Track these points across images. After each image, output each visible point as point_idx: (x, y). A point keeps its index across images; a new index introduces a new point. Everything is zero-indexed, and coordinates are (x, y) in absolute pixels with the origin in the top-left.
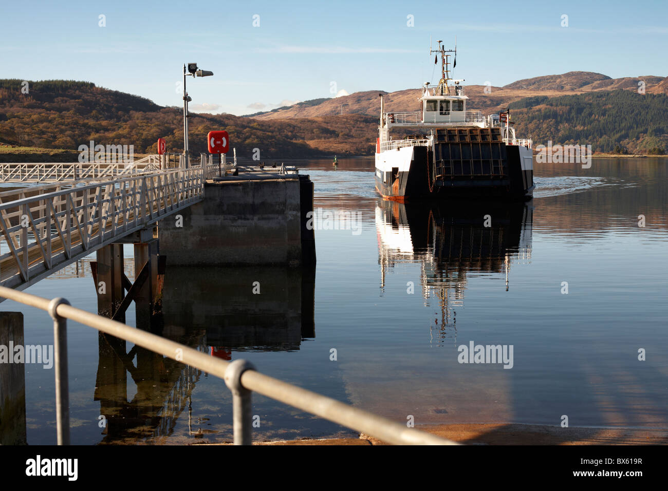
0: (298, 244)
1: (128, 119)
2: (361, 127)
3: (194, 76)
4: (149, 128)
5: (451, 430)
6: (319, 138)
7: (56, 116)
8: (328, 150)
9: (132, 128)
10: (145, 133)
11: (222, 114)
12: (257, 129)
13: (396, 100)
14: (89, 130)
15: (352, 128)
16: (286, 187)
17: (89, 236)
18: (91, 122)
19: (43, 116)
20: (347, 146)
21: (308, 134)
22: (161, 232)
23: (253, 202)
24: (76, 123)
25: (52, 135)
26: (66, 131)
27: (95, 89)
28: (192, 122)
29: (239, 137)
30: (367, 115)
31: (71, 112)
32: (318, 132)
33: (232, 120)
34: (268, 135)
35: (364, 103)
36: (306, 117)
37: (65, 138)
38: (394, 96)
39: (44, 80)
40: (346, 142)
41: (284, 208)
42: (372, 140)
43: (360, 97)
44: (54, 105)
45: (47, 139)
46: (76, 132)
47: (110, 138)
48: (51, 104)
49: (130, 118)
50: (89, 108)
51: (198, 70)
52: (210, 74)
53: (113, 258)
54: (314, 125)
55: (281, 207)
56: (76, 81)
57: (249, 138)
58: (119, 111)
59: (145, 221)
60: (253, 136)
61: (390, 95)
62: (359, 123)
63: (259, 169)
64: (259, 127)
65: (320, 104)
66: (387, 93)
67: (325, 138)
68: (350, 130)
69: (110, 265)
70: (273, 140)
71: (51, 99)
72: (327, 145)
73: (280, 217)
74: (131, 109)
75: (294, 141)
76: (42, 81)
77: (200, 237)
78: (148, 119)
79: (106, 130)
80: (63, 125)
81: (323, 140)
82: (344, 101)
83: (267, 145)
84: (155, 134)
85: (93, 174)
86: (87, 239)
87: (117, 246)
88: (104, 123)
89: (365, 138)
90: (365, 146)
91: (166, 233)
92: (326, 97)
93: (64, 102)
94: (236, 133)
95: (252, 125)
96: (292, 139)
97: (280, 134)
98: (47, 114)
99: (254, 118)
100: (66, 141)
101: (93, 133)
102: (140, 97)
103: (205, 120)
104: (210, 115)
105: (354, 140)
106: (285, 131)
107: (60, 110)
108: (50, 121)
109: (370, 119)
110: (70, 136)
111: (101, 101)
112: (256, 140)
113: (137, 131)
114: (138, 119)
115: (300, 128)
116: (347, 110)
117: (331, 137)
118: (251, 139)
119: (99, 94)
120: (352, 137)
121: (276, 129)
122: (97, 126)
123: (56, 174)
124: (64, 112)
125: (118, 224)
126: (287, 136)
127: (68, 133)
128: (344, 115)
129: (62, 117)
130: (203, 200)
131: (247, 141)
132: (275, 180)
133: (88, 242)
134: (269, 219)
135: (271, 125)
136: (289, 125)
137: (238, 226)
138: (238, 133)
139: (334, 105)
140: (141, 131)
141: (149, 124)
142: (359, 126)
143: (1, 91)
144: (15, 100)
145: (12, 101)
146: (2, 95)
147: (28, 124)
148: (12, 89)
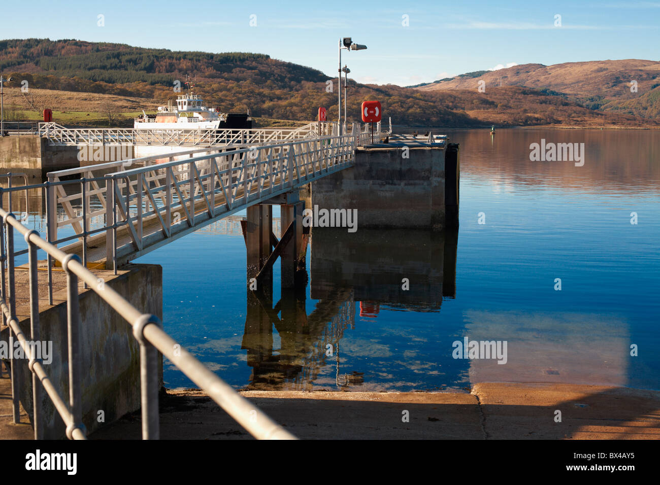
0: (442, 208)
1: (300, 88)
2: (519, 99)
3: (349, 49)
4: (319, 97)
5: (558, 390)
6: (479, 108)
7: (234, 85)
8: (487, 120)
9: (303, 97)
10: (315, 102)
11: (387, 85)
12: (421, 99)
13: (554, 73)
14: (264, 99)
15: (510, 99)
16: (432, 155)
17: (233, 197)
18: (266, 91)
19: (223, 86)
20: (505, 116)
21: (468, 104)
22: (314, 195)
23: (401, 169)
24: (252, 92)
25: (230, 102)
26: (244, 99)
27: (269, 60)
28: (359, 92)
29: (402, 107)
30: (525, 87)
31: (248, 81)
32: (478, 103)
33: (397, 90)
34: (430, 105)
35: (523, 76)
36: (467, 89)
37: (241, 106)
38: (551, 69)
39: (223, 52)
40: (504, 113)
41: (429, 175)
42: (529, 111)
43: (519, 69)
44: (233, 75)
45: (225, 107)
46: (252, 101)
47: (283, 106)
48: (230, 74)
49: (302, 88)
50: (264, 78)
51: (352, 44)
52: (364, 47)
53: (262, 217)
54: (474, 96)
55: (426, 174)
56: (253, 53)
57: (412, 108)
58: (292, 81)
59: (291, 185)
60: (416, 106)
61: (548, 68)
62: (517, 94)
63: (412, 138)
64: (422, 98)
65: (480, 76)
66: (545, 66)
67: (484, 108)
68: (509, 101)
69: (259, 224)
70: (435, 109)
71: (229, 70)
72: (485, 115)
73: (425, 183)
74: (302, 80)
75: (455, 111)
76: (222, 53)
77: (350, 200)
78: (318, 88)
79: (279, 98)
80: (240, 93)
81: (482, 110)
82: (503, 73)
83: (429, 114)
84: (324, 103)
85: (259, 140)
86: (231, 200)
87: (266, 206)
88: (278, 92)
89: (522, 109)
90: (522, 117)
91: (318, 195)
92: (486, 70)
93: (241, 72)
94: (400, 103)
95: (415, 95)
96: (453, 109)
97: (441, 104)
98: (226, 83)
99: (418, 88)
100: (243, 108)
101: (268, 101)
102: (311, 69)
103: (371, 90)
104: (376, 85)
105: (512, 111)
106: (447, 101)
107: (238, 80)
108: (229, 90)
109: (528, 90)
110: (246, 104)
111: (275, 71)
112: (419, 109)
113: (308, 100)
114: (309, 89)
115: (460, 99)
116: (506, 82)
117: (490, 108)
118: (414, 108)
119: (274, 65)
120: (510, 107)
121: (438, 100)
122: (271, 95)
123: (226, 139)
124: (241, 82)
125: (264, 187)
126: (448, 107)
127: (245, 101)
128: (503, 87)
129: (240, 86)
130: (353, 166)
131: (411, 111)
132: (422, 148)
133: (232, 202)
134: (415, 184)
135: (433, 95)
136: (451, 96)
137: (386, 191)
138: (401, 103)
139: (493, 77)
140: (311, 100)
141: (319, 94)
142: (517, 98)
143: (185, 62)
144: (198, 70)
145: (195, 71)
146: (186, 65)
147: (208, 92)
148: (194, 60)
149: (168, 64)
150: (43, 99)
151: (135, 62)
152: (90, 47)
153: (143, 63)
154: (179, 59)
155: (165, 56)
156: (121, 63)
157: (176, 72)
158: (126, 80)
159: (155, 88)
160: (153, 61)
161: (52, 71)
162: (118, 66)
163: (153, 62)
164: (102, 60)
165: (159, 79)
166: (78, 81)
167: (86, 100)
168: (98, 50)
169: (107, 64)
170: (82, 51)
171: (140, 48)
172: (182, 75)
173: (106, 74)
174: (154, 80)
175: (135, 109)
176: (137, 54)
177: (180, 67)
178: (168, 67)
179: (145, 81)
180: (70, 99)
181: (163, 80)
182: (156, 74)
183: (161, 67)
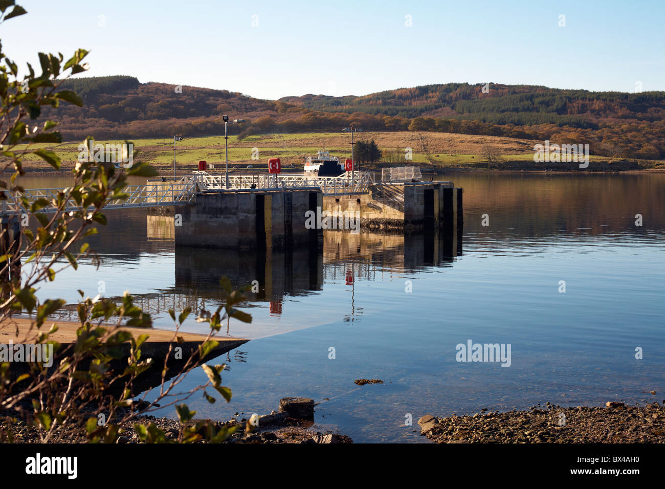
7: (646, 125)
19: (633, 126)
23: (221, 207)
24: (664, 132)
26: (653, 139)
31: (662, 121)
41: (236, 212)
44: (648, 115)
48: (644, 114)
71: (644, 109)
80: (650, 134)
93: (657, 111)
98: (638, 123)
107: (651, 120)
108: (639, 131)
124: (655, 122)
127: (654, 141)
129: (652, 127)
130: (195, 204)
134: (229, 218)
137: (214, 222)
143: (598, 103)
144: (611, 111)
145: (608, 112)
146: (599, 106)
147: (617, 133)
148: (608, 100)
149: (580, 105)
150: (437, 142)
151: (547, 104)
152: (506, 90)
153: (555, 104)
154: (593, 100)
155: (578, 97)
156: (534, 105)
157: (589, 113)
158: (535, 122)
159: (562, 130)
160: (566, 102)
161: (466, 114)
162: (530, 108)
163: (566, 104)
164: (515, 102)
165: (568, 121)
166: (478, 125)
167: (477, 143)
168: (514, 93)
169: (520, 106)
170: (498, 94)
171: (557, 89)
172: (593, 116)
173: (516, 116)
174: (563, 121)
175: (523, 151)
176: (550, 95)
177: (593, 107)
178: (580, 108)
179: (553, 123)
180: (462, 142)
181: (572, 121)
182: (566, 116)
183: (573, 109)
